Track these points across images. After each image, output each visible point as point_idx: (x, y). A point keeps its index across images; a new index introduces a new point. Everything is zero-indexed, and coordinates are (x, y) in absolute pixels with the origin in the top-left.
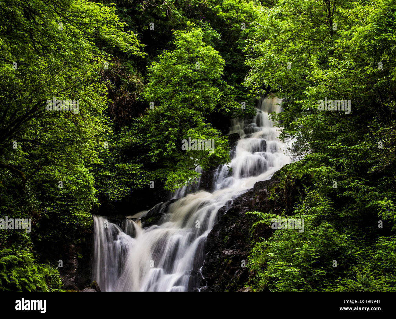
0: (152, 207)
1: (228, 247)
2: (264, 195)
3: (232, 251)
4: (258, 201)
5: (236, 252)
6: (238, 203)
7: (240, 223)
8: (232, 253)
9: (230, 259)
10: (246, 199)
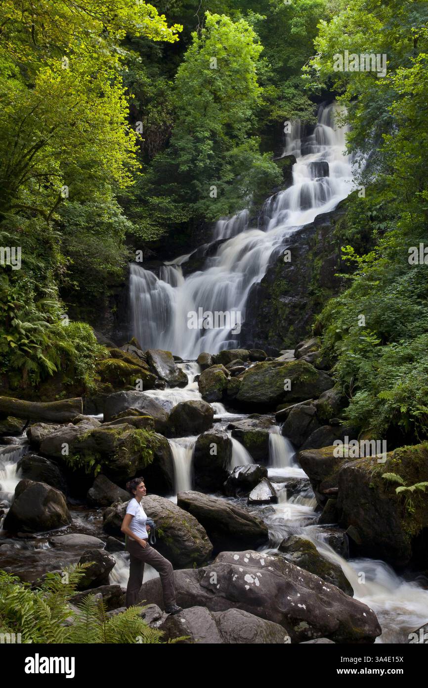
0: (194, 250)
1: (285, 293)
2: (326, 230)
3: (290, 298)
4: (320, 237)
5: (295, 299)
6: (296, 242)
7: (299, 265)
8: (291, 300)
9: (289, 307)
10: (304, 236)
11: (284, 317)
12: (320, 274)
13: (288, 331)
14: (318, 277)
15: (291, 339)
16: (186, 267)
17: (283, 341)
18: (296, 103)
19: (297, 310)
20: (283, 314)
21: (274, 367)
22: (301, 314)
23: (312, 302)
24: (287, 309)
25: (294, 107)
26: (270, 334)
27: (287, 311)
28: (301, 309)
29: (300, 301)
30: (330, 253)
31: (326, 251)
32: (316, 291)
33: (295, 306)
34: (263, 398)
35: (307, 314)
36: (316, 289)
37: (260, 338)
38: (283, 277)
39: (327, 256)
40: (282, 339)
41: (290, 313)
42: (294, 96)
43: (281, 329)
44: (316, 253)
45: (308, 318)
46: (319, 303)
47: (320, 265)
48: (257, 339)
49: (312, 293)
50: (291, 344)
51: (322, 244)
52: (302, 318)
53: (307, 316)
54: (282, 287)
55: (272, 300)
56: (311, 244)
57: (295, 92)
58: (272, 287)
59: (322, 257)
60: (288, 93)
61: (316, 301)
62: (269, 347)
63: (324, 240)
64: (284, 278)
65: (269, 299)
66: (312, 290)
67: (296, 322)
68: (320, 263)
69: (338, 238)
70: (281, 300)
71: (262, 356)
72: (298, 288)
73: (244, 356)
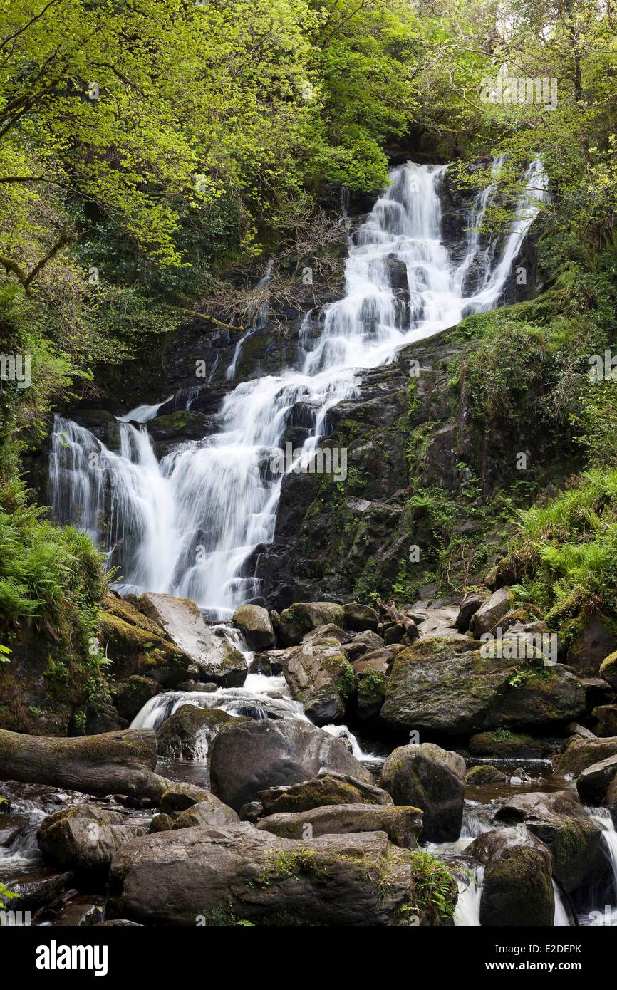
3: (369, 503)
4: (421, 391)
5: (381, 506)
6: (371, 396)
7: (382, 442)
8: (371, 506)
9: (367, 521)
10: (387, 388)
11: (357, 539)
12: (426, 462)
13: (363, 566)
14: (422, 465)
15: (369, 582)
16: (155, 429)
19: (382, 527)
20: (355, 533)
21: (459, 651)
22: (389, 535)
24: (363, 523)
27: (364, 527)
28: (388, 526)
29: (388, 511)
30: (441, 422)
31: (433, 419)
33: (377, 519)
34: (444, 719)
38: (353, 461)
39: (437, 428)
41: (370, 532)
43: (350, 562)
47: (425, 445)
51: (425, 405)
52: (390, 544)
54: (351, 481)
64: (355, 463)
67: (380, 549)
68: (426, 442)
70: (349, 505)
71: (370, 618)
72: (380, 484)
73: (337, 617)
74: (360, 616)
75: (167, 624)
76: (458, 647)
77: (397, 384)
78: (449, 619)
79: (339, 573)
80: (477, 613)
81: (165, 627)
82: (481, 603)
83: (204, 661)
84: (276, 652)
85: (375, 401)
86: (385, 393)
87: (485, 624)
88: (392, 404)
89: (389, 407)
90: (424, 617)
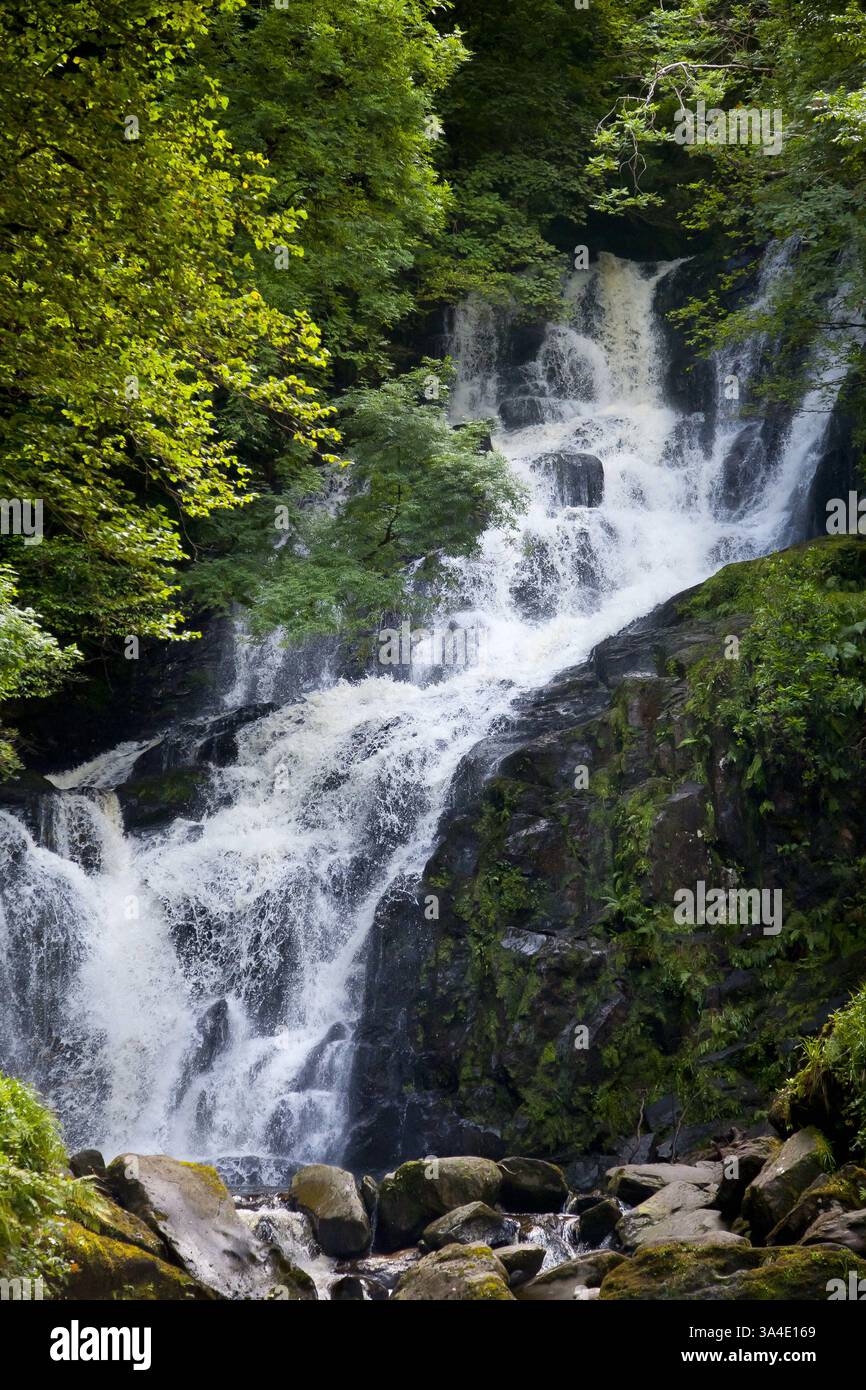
1: (522, 919)
3: (541, 938)
4: (635, 720)
5: (562, 943)
6: (540, 730)
7: (565, 818)
8: (544, 945)
9: (540, 974)
10: (571, 713)
11: (523, 1008)
12: (650, 856)
13: (536, 1062)
14: (643, 864)
15: (548, 1095)
16: (134, 801)
17: (519, 1100)
18: (505, 245)
19: (569, 985)
20: (518, 999)
21: (723, 1270)
22: (583, 1000)
23: (621, 959)
24: (534, 980)
25: (502, 259)
26: (466, 1072)
27: (535, 986)
28: (580, 982)
29: (580, 954)
30: (675, 778)
31: (661, 772)
32: (638, 919)
33: (561, 971)
35: (605, 1001)
36: (636, 910)
37: (424, 1084)
38: (510, 857)
39: (668, 791)
40: (514, 1093)
41: (547, 995)
42: (501, 221)
43: (512, 1056)
44: (622, 775)
45: (609, 1018)
46: (648, 964)
47: (647, 822)
48: (411, 1087)
49: (619, 923)
50: (547, 1113)
51: (643, 745)
53: (606, 1010)
54: (507, 896)
55: (470, 940)
56: (601, 742)
57: (503, 207)
58: (471, 892)
59: (652, 794)
60: (482, 209)
61: (635, 952)
62: (464, 1122)
63: (652, 732)
64: (517, 861)
65: (458, 936)
66: (620, 913)
68: (648, 817)
69: (709, 728)
70: (505, 944)
71: (550, 1187)
72: (562, 900)
73: (488, 1185)
74: (529, 1181)
75: (165, 1217)
76: (720, 1262)
77: (590, 704)
78: (702, 1187)
79: (489, 1076)
80: (755, 1183)
81: (161, 1225)
82: (765, 1161)
83: (237, 1293)
84: (374, 1262)
85: (547, 740)
86: (569, 722)
87: (772, 1205)
88: (582, 744)
89: (575, 749)
90: (655, 1183)
